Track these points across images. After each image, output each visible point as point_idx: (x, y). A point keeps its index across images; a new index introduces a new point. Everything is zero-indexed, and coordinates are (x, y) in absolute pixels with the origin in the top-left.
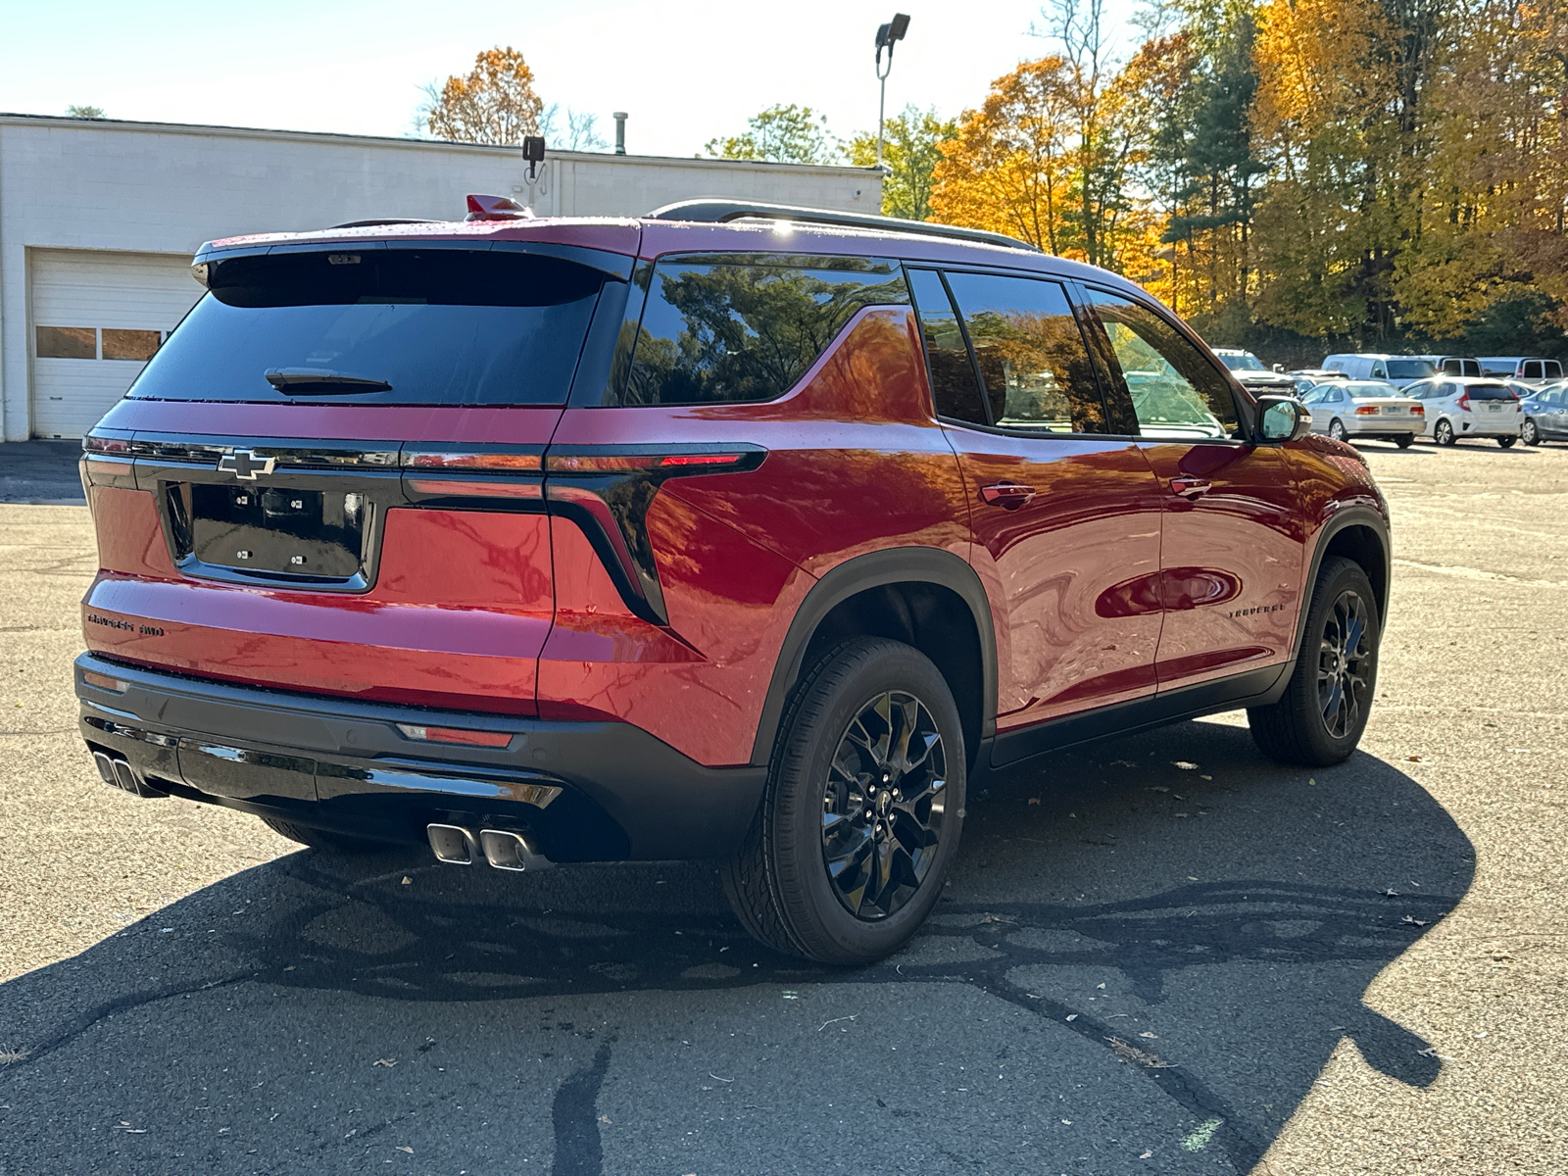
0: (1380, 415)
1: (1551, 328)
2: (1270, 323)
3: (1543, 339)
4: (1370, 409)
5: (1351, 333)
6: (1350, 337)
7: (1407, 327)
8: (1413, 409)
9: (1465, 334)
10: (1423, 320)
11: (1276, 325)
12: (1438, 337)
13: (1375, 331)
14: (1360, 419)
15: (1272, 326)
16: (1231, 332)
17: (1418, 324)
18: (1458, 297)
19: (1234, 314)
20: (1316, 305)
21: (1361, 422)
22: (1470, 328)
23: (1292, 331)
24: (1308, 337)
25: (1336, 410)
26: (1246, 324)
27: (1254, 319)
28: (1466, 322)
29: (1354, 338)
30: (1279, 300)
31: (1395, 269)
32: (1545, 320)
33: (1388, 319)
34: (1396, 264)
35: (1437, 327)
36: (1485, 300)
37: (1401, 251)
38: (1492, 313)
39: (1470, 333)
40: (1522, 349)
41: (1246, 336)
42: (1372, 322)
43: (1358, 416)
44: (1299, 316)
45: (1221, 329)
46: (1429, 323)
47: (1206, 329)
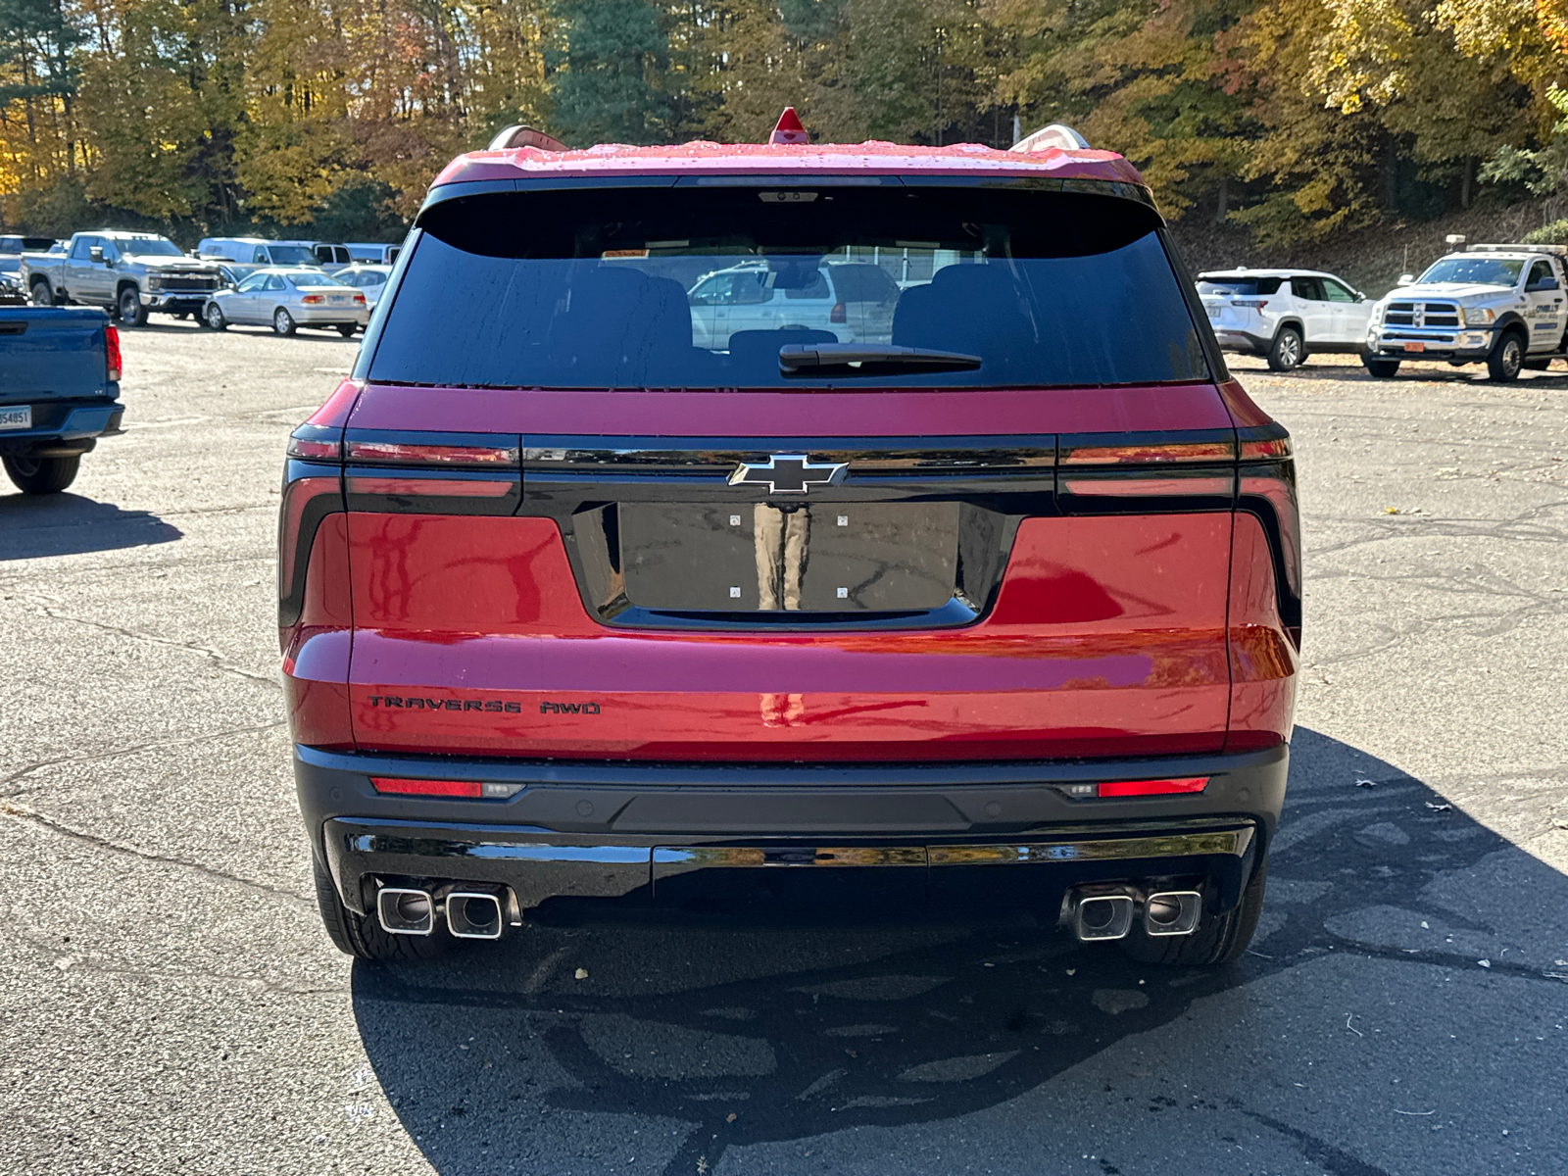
0: (326, 304)
1: (393, 215)
2: (107, 202)
3: (387, 227)
4: (314, 298)
5: (195, 216)
6: (194, 220)
7: (252, 211)
8: (356, 298)
9: (311, 219)
10: (269, 204)
11: (114, 205)
12: (284, 223)
13: (219, 214)
14: (307, 308)
15: (110, 205)
16: (65, 211)
17: (262, 208)
18: (301, 181)
19: (67, 192)
20: (157, 186)
21: (308, 312)
22: (315, 214)
23: (132, 211)
24: (150, 218)
25: (279, 299)
26: (81, 203)
27: (88, 197)
28: (311, 208)
29: (198, 221)
30: (117, 178)
31: (234, 150)
32: (388, 208)
33: (230, 202)
34: (236, 146)
35: (283, 212)
36: (327, 185)
37: (239, 133)
38: (337, 200)
39: (317, 218)
40: (369, 236)
41: (82, 215)
42: (217, 204)
43: (305, 305)
44: (140, 197)
45: (53, 208)
46: (273, 208)
47: (36, 207)
